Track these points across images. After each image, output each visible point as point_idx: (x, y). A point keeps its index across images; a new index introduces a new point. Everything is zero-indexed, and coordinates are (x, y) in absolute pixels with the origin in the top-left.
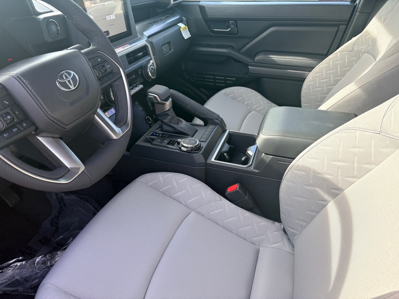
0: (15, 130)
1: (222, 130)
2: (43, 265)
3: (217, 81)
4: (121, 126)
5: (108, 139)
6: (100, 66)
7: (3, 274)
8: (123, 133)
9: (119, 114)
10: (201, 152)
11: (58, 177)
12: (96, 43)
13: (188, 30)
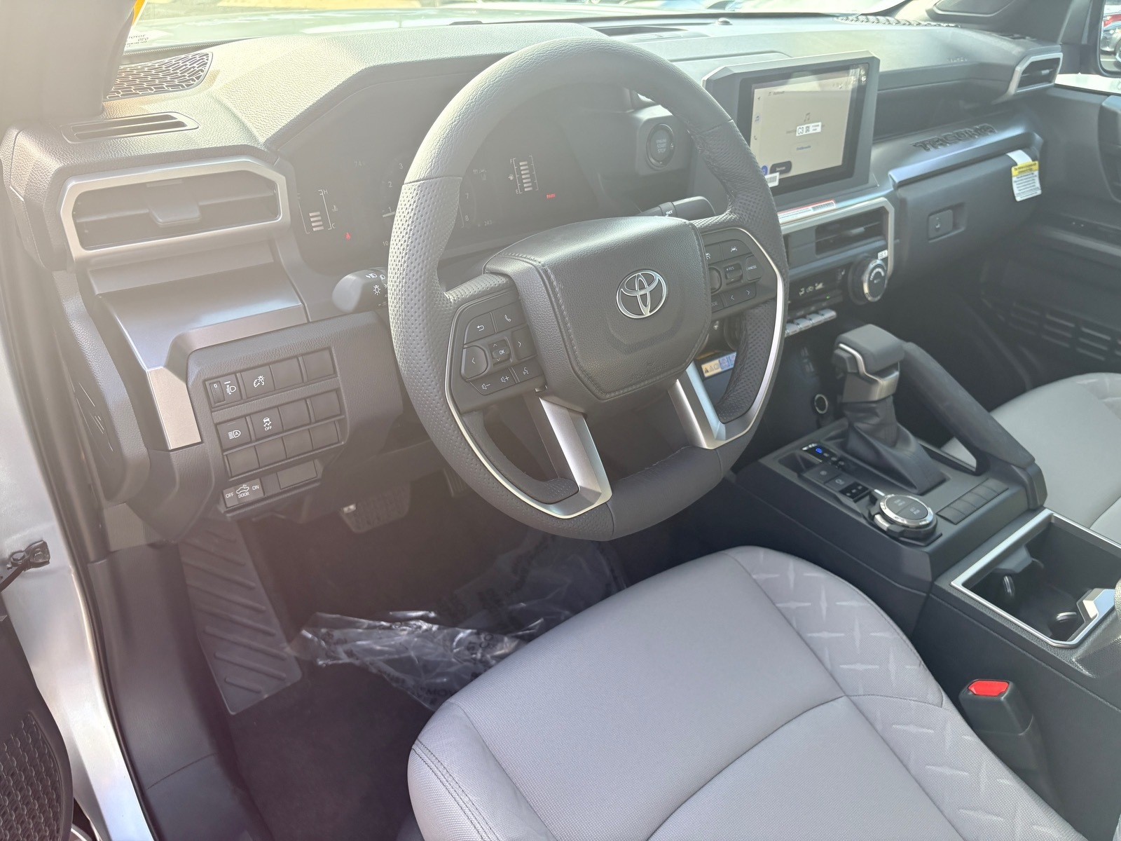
0: (505, 379)
1: (1028, 503)
2: (467, 652)
3: (1082, 340)
4: (729, 419)
5: (689, 442)
6: (732, 266)
7: (391, 633)
8: (727, 438)
9: (737, 388)
10: (929, 549)
11: (549, 501)
12: (740, 206)
13: (1036, 173)
